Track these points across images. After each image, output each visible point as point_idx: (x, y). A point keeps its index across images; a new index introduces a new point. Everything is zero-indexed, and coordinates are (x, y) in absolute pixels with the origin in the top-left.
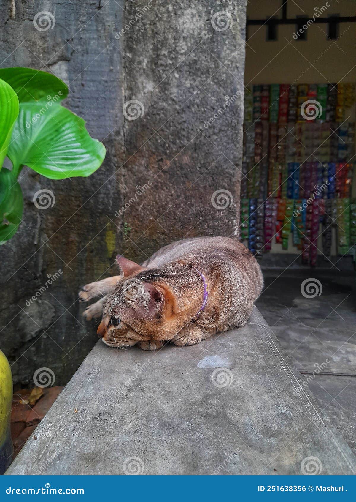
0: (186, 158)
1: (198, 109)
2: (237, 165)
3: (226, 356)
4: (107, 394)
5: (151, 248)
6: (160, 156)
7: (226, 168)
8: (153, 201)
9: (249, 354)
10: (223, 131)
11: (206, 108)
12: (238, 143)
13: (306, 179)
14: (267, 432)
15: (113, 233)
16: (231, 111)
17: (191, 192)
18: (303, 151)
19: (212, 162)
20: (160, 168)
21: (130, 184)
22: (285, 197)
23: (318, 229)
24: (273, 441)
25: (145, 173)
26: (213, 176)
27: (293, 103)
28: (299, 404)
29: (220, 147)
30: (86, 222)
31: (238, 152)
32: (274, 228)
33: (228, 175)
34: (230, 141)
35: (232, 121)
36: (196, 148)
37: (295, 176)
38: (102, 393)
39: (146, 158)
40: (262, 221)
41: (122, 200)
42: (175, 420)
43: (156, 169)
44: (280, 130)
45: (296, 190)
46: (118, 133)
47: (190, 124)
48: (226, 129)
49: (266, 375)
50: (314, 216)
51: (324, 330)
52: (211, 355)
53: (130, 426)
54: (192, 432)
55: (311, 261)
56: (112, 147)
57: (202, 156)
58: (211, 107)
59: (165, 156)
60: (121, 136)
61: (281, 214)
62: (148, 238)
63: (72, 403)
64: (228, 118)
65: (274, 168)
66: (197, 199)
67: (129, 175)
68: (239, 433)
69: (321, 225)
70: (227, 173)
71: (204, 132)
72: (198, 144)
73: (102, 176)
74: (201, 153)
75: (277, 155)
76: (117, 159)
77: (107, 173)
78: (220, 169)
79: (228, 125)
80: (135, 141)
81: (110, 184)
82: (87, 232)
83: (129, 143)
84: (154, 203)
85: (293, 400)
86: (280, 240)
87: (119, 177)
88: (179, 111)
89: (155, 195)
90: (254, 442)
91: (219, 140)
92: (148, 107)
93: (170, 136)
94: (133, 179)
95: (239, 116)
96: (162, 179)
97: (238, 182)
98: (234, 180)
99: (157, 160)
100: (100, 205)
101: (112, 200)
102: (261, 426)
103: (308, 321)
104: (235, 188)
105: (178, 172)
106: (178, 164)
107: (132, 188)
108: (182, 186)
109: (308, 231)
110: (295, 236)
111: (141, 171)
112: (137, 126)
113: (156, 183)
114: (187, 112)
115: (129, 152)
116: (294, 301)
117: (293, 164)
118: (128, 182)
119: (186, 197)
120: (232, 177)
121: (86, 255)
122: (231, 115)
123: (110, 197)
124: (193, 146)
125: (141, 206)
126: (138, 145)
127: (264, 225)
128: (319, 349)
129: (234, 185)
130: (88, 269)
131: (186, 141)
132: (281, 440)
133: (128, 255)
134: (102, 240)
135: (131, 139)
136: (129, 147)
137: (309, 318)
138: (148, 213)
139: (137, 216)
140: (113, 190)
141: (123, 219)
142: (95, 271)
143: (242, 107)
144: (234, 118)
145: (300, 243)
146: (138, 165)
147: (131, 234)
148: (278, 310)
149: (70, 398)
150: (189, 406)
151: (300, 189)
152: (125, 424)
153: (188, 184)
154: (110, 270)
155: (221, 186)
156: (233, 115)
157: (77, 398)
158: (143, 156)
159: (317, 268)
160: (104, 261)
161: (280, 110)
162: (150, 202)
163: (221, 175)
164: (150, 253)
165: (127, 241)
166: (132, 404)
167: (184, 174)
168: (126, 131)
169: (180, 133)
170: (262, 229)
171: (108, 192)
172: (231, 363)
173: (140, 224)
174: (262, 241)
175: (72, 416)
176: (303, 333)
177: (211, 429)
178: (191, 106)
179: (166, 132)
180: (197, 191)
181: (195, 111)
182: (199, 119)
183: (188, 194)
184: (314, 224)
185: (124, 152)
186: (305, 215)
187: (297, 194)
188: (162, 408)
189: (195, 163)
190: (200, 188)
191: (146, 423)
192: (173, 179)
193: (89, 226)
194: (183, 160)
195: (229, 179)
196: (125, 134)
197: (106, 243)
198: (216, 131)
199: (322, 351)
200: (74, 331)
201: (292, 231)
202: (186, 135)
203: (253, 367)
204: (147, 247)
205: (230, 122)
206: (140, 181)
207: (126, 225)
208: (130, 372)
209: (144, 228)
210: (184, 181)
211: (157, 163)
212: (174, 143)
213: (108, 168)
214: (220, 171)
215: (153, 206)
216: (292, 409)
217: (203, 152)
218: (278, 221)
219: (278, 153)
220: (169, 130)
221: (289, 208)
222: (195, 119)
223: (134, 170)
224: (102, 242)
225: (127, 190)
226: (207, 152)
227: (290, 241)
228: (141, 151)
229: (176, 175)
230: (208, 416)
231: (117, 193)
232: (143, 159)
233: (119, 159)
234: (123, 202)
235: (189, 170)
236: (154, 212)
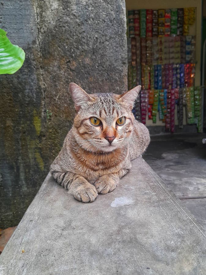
0: (87, 59)
1: (93, 22)
2: (124, 63)
3: (130, 196)
4: (46, 235)
5: (68, 127)
6: (68, 59)
7: (117, 66)
8: (66, 93)
9: (145, 193)
10: (113, 38)
11: (99, 21)
12: (124, 47)
13: (166, 75)
14: (168, 248)
15: (39, 118)
16: (117, 23)
17: (93, 85)
18: (163, 56)
19: (106, 62)
20: (69, 68)
21: (48, 81)
22: (153, 89)
23: (175, 108)
24: (174, 255)
25: (58, 72)
26: (108, 72)
27: (155, 23)
28: (186, 225)
29: (111, 50)
30: (17, 111)
31: (125, 54)
32: (147, 110)
33: (118, 71)
34: (118, 46)
35: (118, 31)
36: (94, 51)
37: (159, 74)
38: (42, 235)
39: (58, 60)
40: (139, 106)
41: (43, 93)
42: (100, 248)
43: (66, 69)
44: (148, 43)
45: (160, 83)
46: (34, 42)
47: (88, 33)
48: (114, 36)
49: (160, 207)
50: (172, 100)
51: (182, 171)
52: (119, 197)
53: (67, 258)
54: (114, 256)
55: (171, 129)
56: (31, 53)
57: (99, 57)
58: (103, 20)
59: (71, 59)
60: (37, 44)
61: (151, 100)
62: (65, 120)
63: (19, 245)
64: (115, 28)
65: (145, 69)
66: (98, 89)
67: (46, 74)
68: (149, 251)
69: (176, 106)
70: (117, 69)
71: (99, 39)
72: (95, 49)
73: (26, 76)
74: (98, 55)
75: (147, 60)
76: (36, 63)
77: (29, 74)
78: (112, 66)
79: (116, 34)
80: (48, 48)
81: (33, 82)
82: (19, 118)
83: (44, 50)
84: (67, 94)
85: (181, 222)
86: (151, 117)
87: (39, 76)
88: (79, 24)
89: (67, 88)
90: (161, 257)
91: (110, 45)
92: (55, 21)
93: (74, 43)
94: (49, 77)
95: (123, 27)
96: (71, 76)
97: (125, 76)
98: (122, 74)
99: (66, 62)
100: (26, 98)
101: (35, 94)
102: (163, 244)
103: (171, 167)
104: (124, 80)
105: (82, 71)
106: (81, 65)
107: (50, 84)
108: (86, 81)
109: (169, 110)
110: (161, 114)
111: (55, 70)
112: (49, 36)
113: (67, 80)
114: (85, 24)
115: (44, 57)
116: (162, 155)
117: (157, 66)
118: (46, 79)
119: (90, 89)
120: (121, 72)
121: (21, 135)
122: (118, 25)
123: (34, 92)
124: (92, 50)
125: (58, 97)
126: (51, 51)
127: (141, 108)
128: (180, 183)
129: (123, 78)
130: (22, 146)
131: (86, 47)
132: (180, 253)
133: (51, 133)
134: (31, 123)
135: (45, 46)
136: (44, 53)
137: (173, 165)
138: (63, 101)
139: (55, 105)
140: (35, 86)
141: (45, 107)
142: (29, 146)
143: (125, 20)
144: (120, 28)
145: (164, 118)
146: (52, 66)
147: (52, 118)
148: (153, 162)
149: (18, 242)
150: (109, 236)
151: (162, 83)
152: (63, 256)
153: (90, 79)
154: (40, 144)
155: (114, 79)
156: (119, 25)
157: (23, 241)
158: (55, 59)
159: (175, 134)
160: (35, 139)
161: (147, 28)
162: (64, 94)
163: (114, 71)
164: (67, 131)
165: (50, 123)
166: (66, 241)
167: (87, 72)
168: (41, 40)
169: (82, 41)
170: (139, 111)
171: (32, 88)
172: (134, 201)
173: (58, 110)
174: (139, 118)
175: (20, 256)
176: (169, 174)
177: (128, 251)
178: (88, 20)
179: (71, 40)
180: (97, 84)
181: (91, 24)
182: (95, 29)
183: (91, 86)
184: (172, 106)
185: (41, 57)
186: (166, 100)
187: (160, 86)
188: (90, 241)
189: (94, 63)
190: (99, 82)
191: (79, 253)
192: (79, 76)
193: (20, 114)
194: (85, 61)
195: (119, 74)
196: (40, 43)
197: (34, 126)
198: (108, 38)
199: (182, 184)
200: (18, 189)
201: (159, 111)
202: (86, 42)
203: (150, 202)
204: (65, 126)
205: (117, 31)
206: (54, 78)
207: (48, 112)
208: (62, 216)
209: (61, 113)
210: (87, 77)
211: (66, 64)
212: (78, 49)
213: (29, 69)
214: (112, 68)
215: (66, 96)
216: (183, 230)
217: (99, 54)
218: (149, 104)
219: (147, 59)
220: (73, 38)
221: (156, 96)
222: (92, 30)
223: (50, 70)
224: (31, 125)
225: (46, 85)
226: (102, 54)
227: (157, 117)
228: (54, 56)
229: (81, 73)
230: (124, 242)
231: (39, 88)
232: (56, 62)
233: (37, 62)
234: (44, 95)
235: (90, 68)
236: (67, 101)
